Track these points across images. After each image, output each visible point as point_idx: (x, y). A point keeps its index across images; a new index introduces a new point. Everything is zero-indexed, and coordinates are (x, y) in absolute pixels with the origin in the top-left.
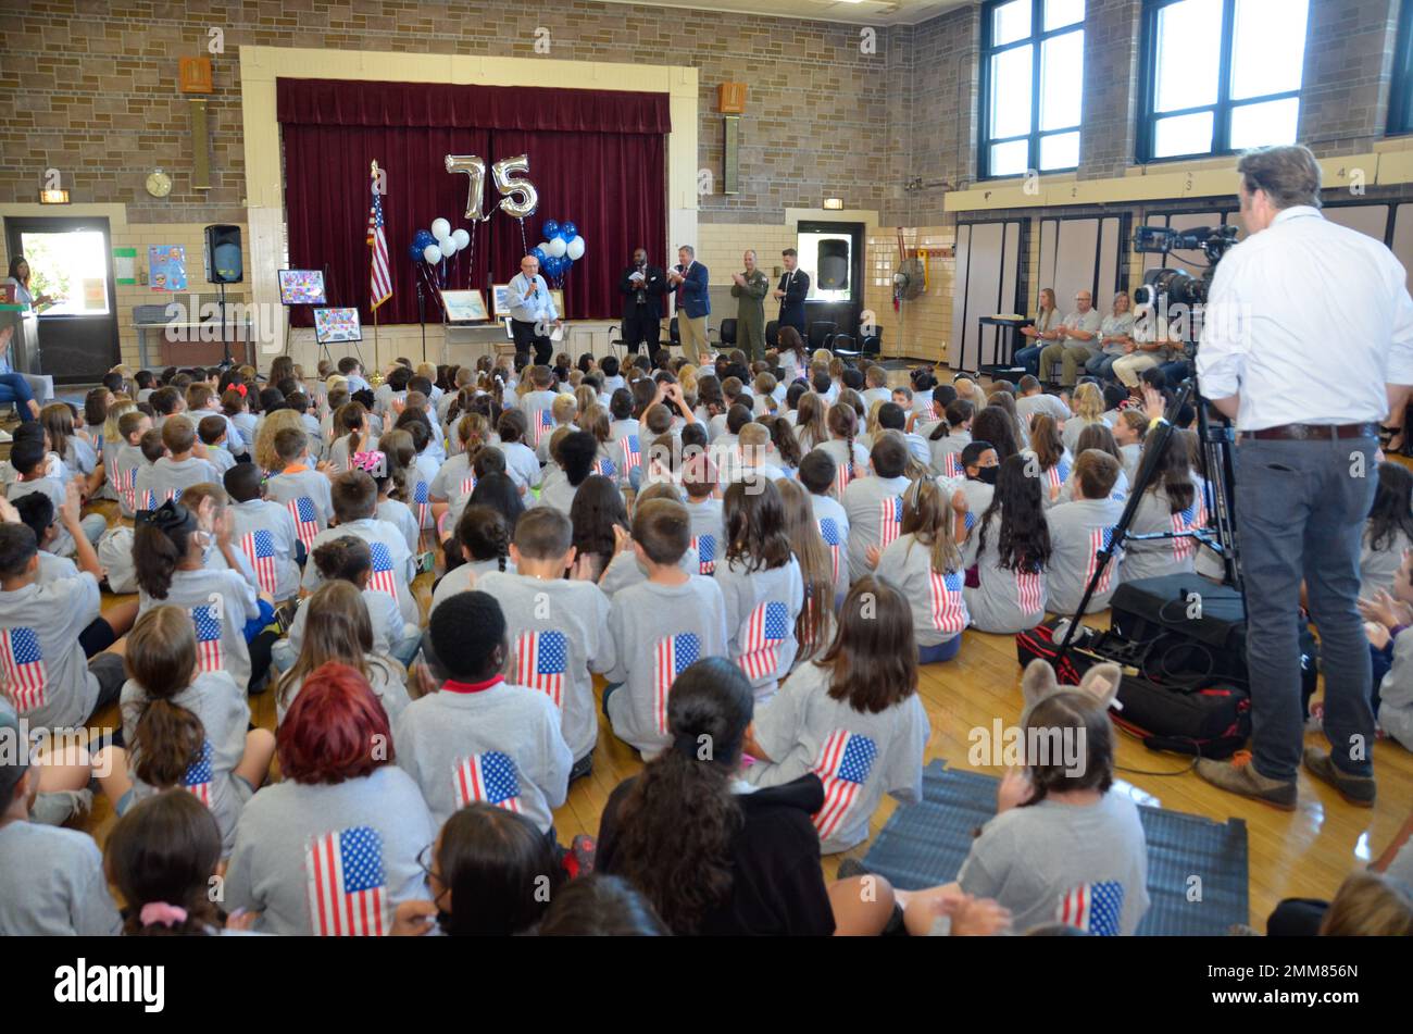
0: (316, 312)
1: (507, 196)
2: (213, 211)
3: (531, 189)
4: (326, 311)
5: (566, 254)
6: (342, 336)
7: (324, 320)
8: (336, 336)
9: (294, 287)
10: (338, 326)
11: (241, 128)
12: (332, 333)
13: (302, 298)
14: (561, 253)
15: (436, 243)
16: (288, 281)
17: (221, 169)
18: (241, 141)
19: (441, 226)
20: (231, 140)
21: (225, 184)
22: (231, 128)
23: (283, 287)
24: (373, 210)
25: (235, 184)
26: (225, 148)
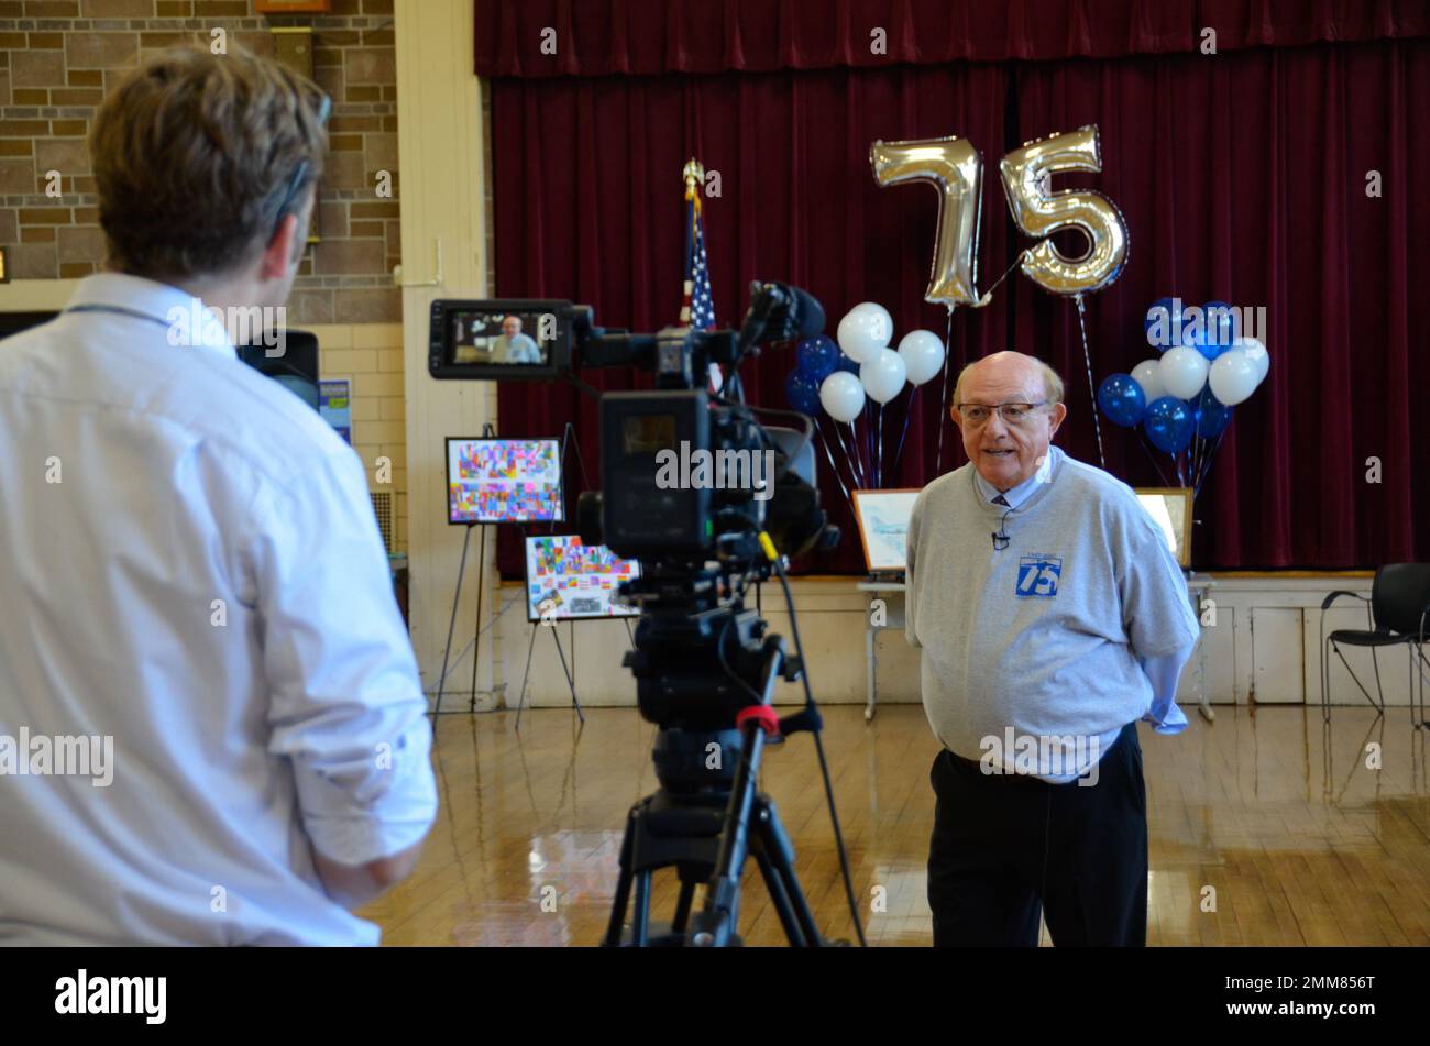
0: (530, 542)
1: (1039, 241)
2: (327, 295)
3: (1109, 219)
4: (557, 541)
5: (1207, 390)
6: (592, 604)
7: (550, 562)
8: (577, 603)
9: (482, 479)
10: (585, 577)
11: (392, 93)
12: (567, 596)
13: (502, 507)
14: (1190, 389)
15: (854, 368)
16: (470, 466)
17: (344, 195)
18: (392, 124)
19: (867, 325)
20: (370, 124)
21: (357, 229)
22: (372, 93)
23: (456, 480)
24: (688, 287)
25: (378, 230)
26: (357, 143)
